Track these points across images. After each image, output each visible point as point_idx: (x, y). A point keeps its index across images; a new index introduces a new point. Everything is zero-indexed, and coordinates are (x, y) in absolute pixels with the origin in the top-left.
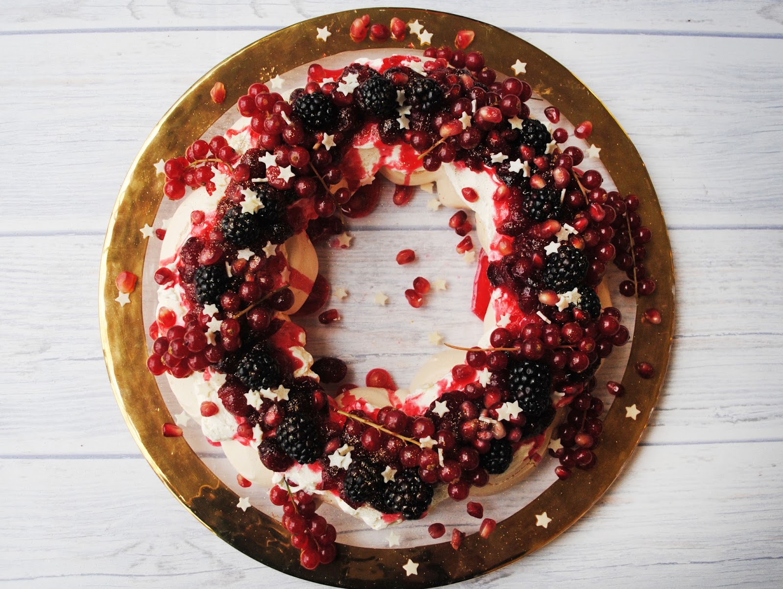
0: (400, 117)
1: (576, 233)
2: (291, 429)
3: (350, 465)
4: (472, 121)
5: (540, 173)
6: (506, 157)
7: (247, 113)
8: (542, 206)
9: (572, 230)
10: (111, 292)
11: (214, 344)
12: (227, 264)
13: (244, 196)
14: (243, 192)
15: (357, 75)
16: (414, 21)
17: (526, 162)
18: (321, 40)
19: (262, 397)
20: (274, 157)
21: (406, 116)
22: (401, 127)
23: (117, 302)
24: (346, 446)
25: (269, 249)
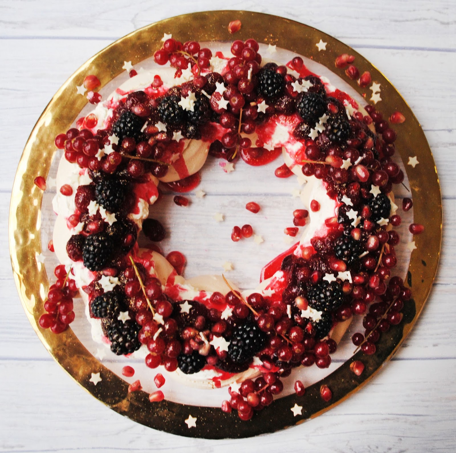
0: (314, 129)
1: (351, 282)
2: (96, 244)
3: (109, 292)
4: (350, 167)
5: (363, 230)
6: (352, 205)
7: (234, 52)
8: (345, 250)
9: (349, 278)
10: (78, 81)
11: (99, 159)
12: (147, 123)
13: (188, 95)
14: (189, 93)
15: (312, 85)
16: (378, 83)
17: (360, 217)
18: (317, 48)
19: (98, 211)
20: (225, 89)
21: (318, 132)
22: (310, 135)
23: (77, 89)
24: (116, 279)
25: (177, 136)
